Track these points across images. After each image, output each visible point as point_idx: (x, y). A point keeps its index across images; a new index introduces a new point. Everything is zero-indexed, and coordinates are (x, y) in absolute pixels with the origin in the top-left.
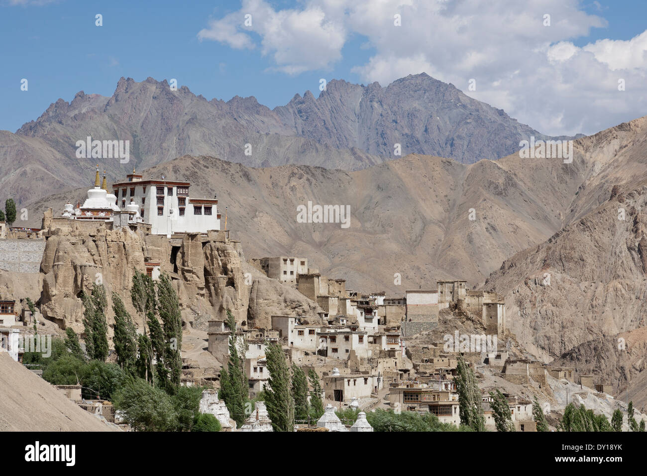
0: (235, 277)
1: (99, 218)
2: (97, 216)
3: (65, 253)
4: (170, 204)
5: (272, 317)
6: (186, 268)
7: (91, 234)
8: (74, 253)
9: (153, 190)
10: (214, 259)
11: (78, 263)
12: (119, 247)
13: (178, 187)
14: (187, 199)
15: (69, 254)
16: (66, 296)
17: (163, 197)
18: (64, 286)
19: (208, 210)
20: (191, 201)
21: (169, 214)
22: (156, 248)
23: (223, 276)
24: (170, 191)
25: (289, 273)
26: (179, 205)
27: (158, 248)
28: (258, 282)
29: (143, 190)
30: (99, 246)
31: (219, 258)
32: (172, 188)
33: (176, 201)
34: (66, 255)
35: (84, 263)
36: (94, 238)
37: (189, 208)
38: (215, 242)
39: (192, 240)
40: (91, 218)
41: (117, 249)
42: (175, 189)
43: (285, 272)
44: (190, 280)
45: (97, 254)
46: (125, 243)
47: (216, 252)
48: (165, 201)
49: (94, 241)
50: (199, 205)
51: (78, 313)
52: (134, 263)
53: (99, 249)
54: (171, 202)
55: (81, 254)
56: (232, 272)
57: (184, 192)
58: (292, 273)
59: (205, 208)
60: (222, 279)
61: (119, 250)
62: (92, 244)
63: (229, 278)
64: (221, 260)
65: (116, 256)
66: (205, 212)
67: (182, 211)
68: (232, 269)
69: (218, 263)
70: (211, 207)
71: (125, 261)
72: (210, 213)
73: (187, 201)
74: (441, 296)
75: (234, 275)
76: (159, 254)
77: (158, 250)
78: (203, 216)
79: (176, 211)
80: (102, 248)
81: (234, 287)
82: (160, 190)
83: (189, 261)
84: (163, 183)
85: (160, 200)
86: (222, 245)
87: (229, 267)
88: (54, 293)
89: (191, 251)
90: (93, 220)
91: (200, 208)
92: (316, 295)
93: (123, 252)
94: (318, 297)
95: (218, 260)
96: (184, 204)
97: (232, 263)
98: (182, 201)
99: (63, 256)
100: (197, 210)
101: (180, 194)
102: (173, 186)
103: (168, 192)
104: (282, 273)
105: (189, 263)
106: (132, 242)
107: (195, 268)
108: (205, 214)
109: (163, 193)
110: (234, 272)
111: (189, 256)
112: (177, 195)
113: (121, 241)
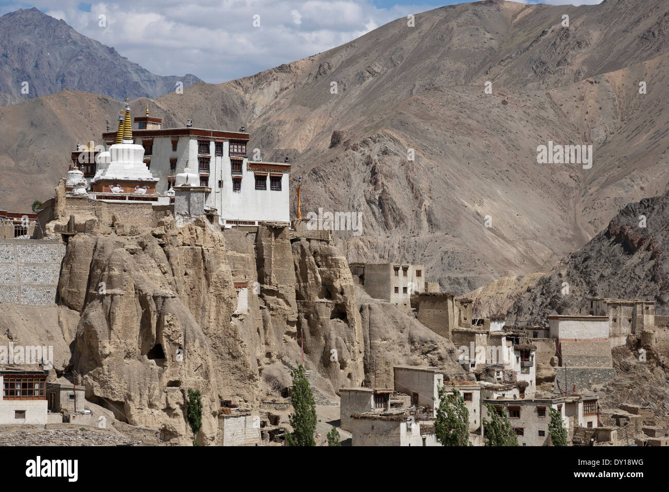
0: (348, 304)
1: (138, 199)
2: (133, 195)
3: (125, 271)
4: (218, 172)
5: (395, 369)
6: (266, 287)
7: (156, 232)
8: (138, 271)
9: (193, 145)
10: (309, 271)
11: (149, 291)
12: (195, 255)
13: (231, 142)
14: (245, 161)
15: (130, 274)
16: (128, 355)
17: (209, 159)
18: (126, 336)
19: (276, 183)
20: (252, 166)
21: (218, 189)
22: (240, 254)
23: (325, 300)
24: (219, 146)
25: (401, 290)
26: (232, 173)
27: (243, 255)
28: (370, 308)
29: (171, 145)
30: (172, 255)
31: (317, 269)
32: (222, 143)
33: (229, 166)
34: (126, 275)
35: (159, 290)
36: (161, 240)
37: (248, 178)
38: (308, 240)
39: (276, 237)
40: (123, 198)
41: (190, 259)
42: (226, 145)
43: (397, 289)
44: (275, 307)
45: (170, 272)
46: (203, 247)
47: (312, 258)
48: (212, 165)
49: (162, 245)
50: (262, 173)
51: (154, 389)
52: (218, 284)
53: (172, 260)
54: (221, 166)
55: (150, 273)
56: (342, 293)
57: (240, 151)
58: (405, 289)
59: (272, 179)
60: (323, 306)
61: (195, 261)
62: (159, 251)
63: (337, 305)
64: (321, 273)
65: (190, 271)
66: (272, 185)
67: (237, 183)
68: (342, 289)
69: (316, 278)
70: (280, 178)
71: (204, 281)
72: (279, 188)
73: (244, 167)
74: (614, 326)
75: (346, 299)
76: (244, 266)
77: (242, 257)
78: (269, 192)
79: (229, 184)
80: (177, 258)
81: (347, 321)
82: (204, 146)
83: (273, 275)
84: (208, 133)
85: (204, 163)
86: (323, 245)
87: (337, 284)
88: (107, 352)
89: (274, 256)
91: (264, 178)
92: (450, 329)
93: (202, 265)
94: (453, 332)
95: (315, 272)
96: (241, 171)
97: (342, 278)
98: (236, 165)
99: (121, 276)
100: (260, 182)
101: (234, 153)
102: (223, 139)
103: (216, 150)
104: (393, 290)
105: (272, 278)
106: (214, 246)
107: (283, 286)
108: (272, 189)
109: (209, 152)
110: (346, 295)
111: (272, 266)
112: (229, 156)
113: (198, 244)
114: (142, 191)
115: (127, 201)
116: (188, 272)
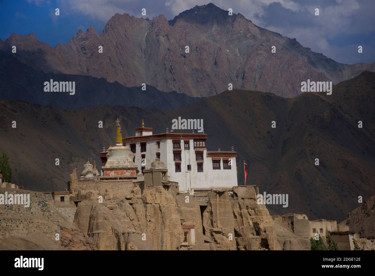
0: (269, 238)
1: (125, 178)
2: (122, 176)
3: (105, 219)
4: (187, 159)
6: (215, 229)
7: (128, 197)
8: (114, 219)
9: (169, 143)
10: (244, 219)
11: (121, 231)
12: (155, 210)
13: (195, 140)
14: (205, 152)
15: (109, 221)
17: (180, 151)
19: (227, 164)
20: (210, 155)
21: (187, 170)
22: (189, 209)
23: (256, 236)
25: (318, 230)
26: (197, 159)
27: (192, 209)
28: (290, 242)
30: (137, 210)
31: (249, 217)
32: (189, 141)
33: (194, 156)
34: (106, 222)
35: (126, 230)
36: (130, 201)
37: (208, 162)
38: (243, 199)
39: (220, 198)
40: (116, 179)
41: (152, 212)
42: (191, 142)
43: (314, 230)
44: (221, 243)
45: (136, 219)
46: (160, 205)
47: (246, 211)
48: (182, 156)
49: (131, 204)
50: (217, 158)
52: (171, 226)
53: (138, 213)
54: (188, 156)
55: (121, 220)
56: (265, 232)
57: (201, 146)
58: (321, 230)
59: (224, 162)
60: (254, 240)
61: (155, 213)
62: (129, 208)
63: (262, 239)
64: (252, 219)
66: (224, 166)
67: (200, 167)
68: (265, 229)
69: (249, 222)
70: (230, 161)
72: (229, 168)
73: (205, 155)
75: (268, 235)
76: (192, 216)
80: (140, 211)
82: (176, 143)
83: (218, 222)
84: (179, 136)
85: (177, 155)
86: (252, 202)
87: (262, 226)
89: (219, 210)
90: (118, 180)
91: (219, 162)
93: (160, 215)
95: (248, 219)
96: (202, 159)
97: (264, 222)
98: (199, 155)
99: (103, 222)
100: (216, 164)
101: (197, 147)
102: (189, 139)
103: (185, 146)
104: (312, 231)
105: (218, 224)
106: (167, 203)
107: (225, 228)
108: (224, 168)
109: (180, 147)
110: (267, 233)
111: (218, 216)
112: (194, 149)
113: (157, 203)
114: (127, 174)
116: (151, 220)
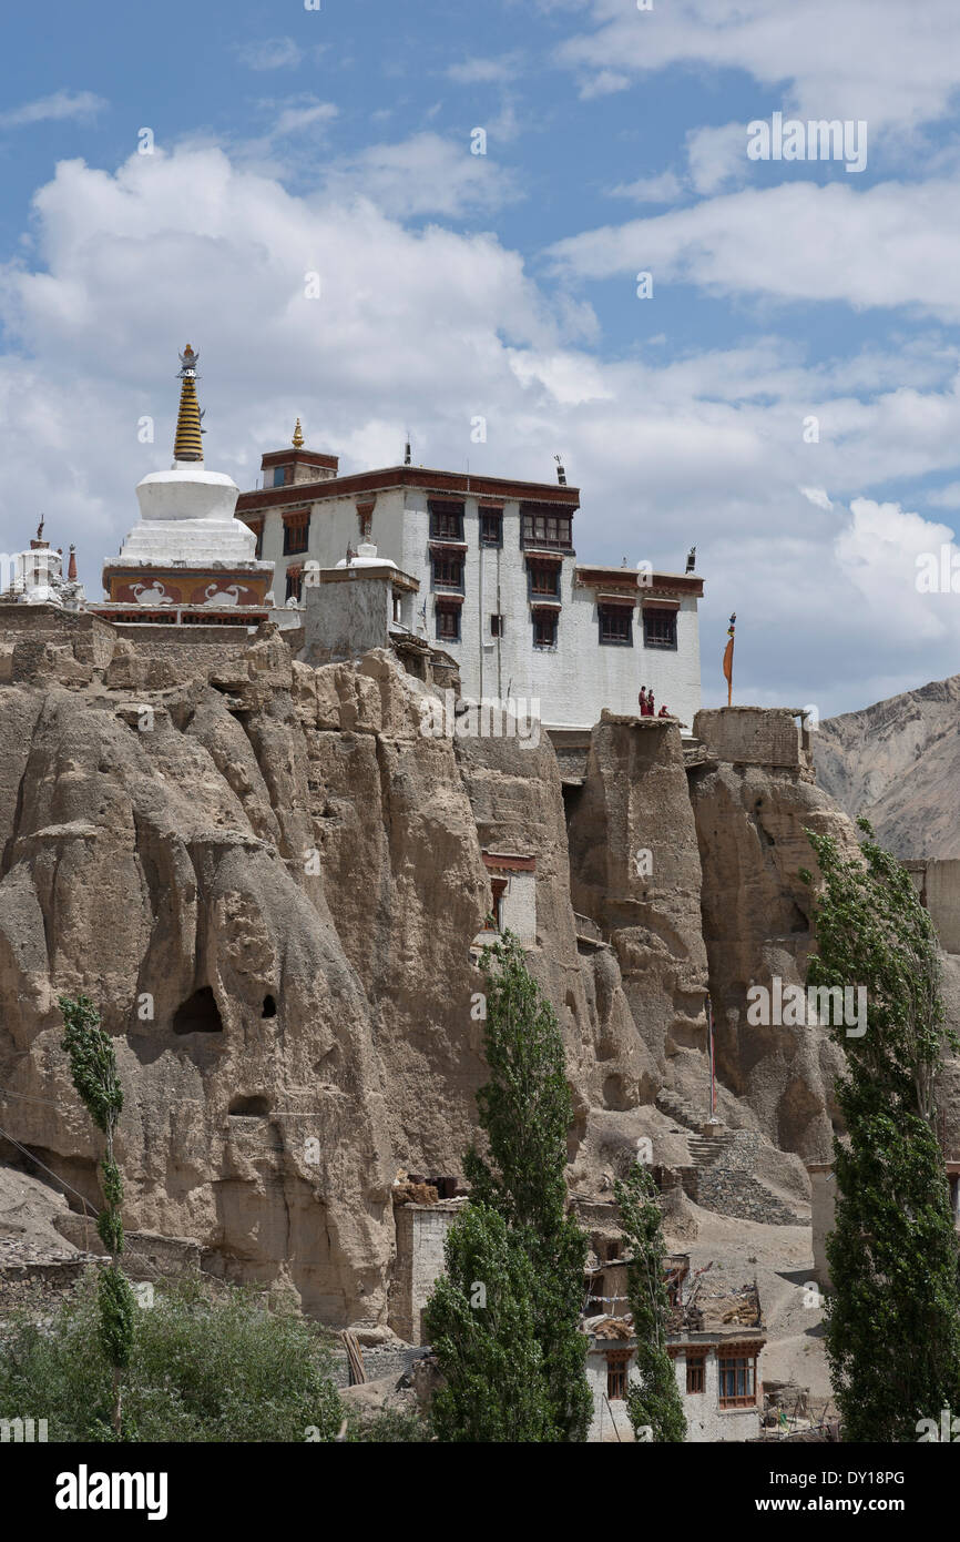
1: (213, 617)
2: (201, 608)
4: (489, 588)
7: (223, 678)
8: (148, 772)
11: (177, 829)
12: (356, 756)
13: (526, 511)
14: (569, 567)
15: (120, 778)
17: (462, 552)
18: (103, 963)
19: (661, 627)
20: (587, 579)
21: (489, 641)
22: (508, 780)
24: (491, 523)
26: (531, 594)
27: (521, 781)
32: (500, 512)
33: (519, 579)
34: (107, 781)
35: (211, 829)
36: (237, 700)
37: (578, 616)
38: (740, 767)
39: (641, 753)
40: (168, 617)
41: (339, 767)
42: (511, 517)
44: (638, 954)
45: (261, 788)
46: (382, 736)
47: (751, 820)
48: (470, 571)
49: (240, 714)
50: (618, 599)
51: (189, 1119)
54: (495, 576)
55: (187, 780)
57: (553, 537)
59: (650, 616)
60: (784, 954)
61: (355, 774)
62: (229, 731)
64: (778, 859)
65: (341, 805)
66: (647, 632)
67: (545, 627)
70: (675, 615)
71: (382, 836)
72: (671, 643)
73: (566, 579)
76: (527, 812)
77: (520, 788)
78: (640, 654)
79: (520, 626)
80: (284, 752)
82: (446, 516)
83: (632, 859)
84: (457, 481)
85: (447, 566)
86: (782, 781)
89: (637, 808)
91: (625, 613)
93: (378, 788)
96: (555, 591)
98: (543, 575)
99: (92, 782)
100: (613, 626)
101: (533, 542)
102: (503, 501)
103: (484, 528)
105: (629, 868)
106: (413, 733)
107: (662, 892)
108: (648, 644)
109: (459, 534)
111: (630, 835)
112: (522, 547)
113: (365, 725)
114: (224, 602)
115: (179, 625)
116: (334, 807)
